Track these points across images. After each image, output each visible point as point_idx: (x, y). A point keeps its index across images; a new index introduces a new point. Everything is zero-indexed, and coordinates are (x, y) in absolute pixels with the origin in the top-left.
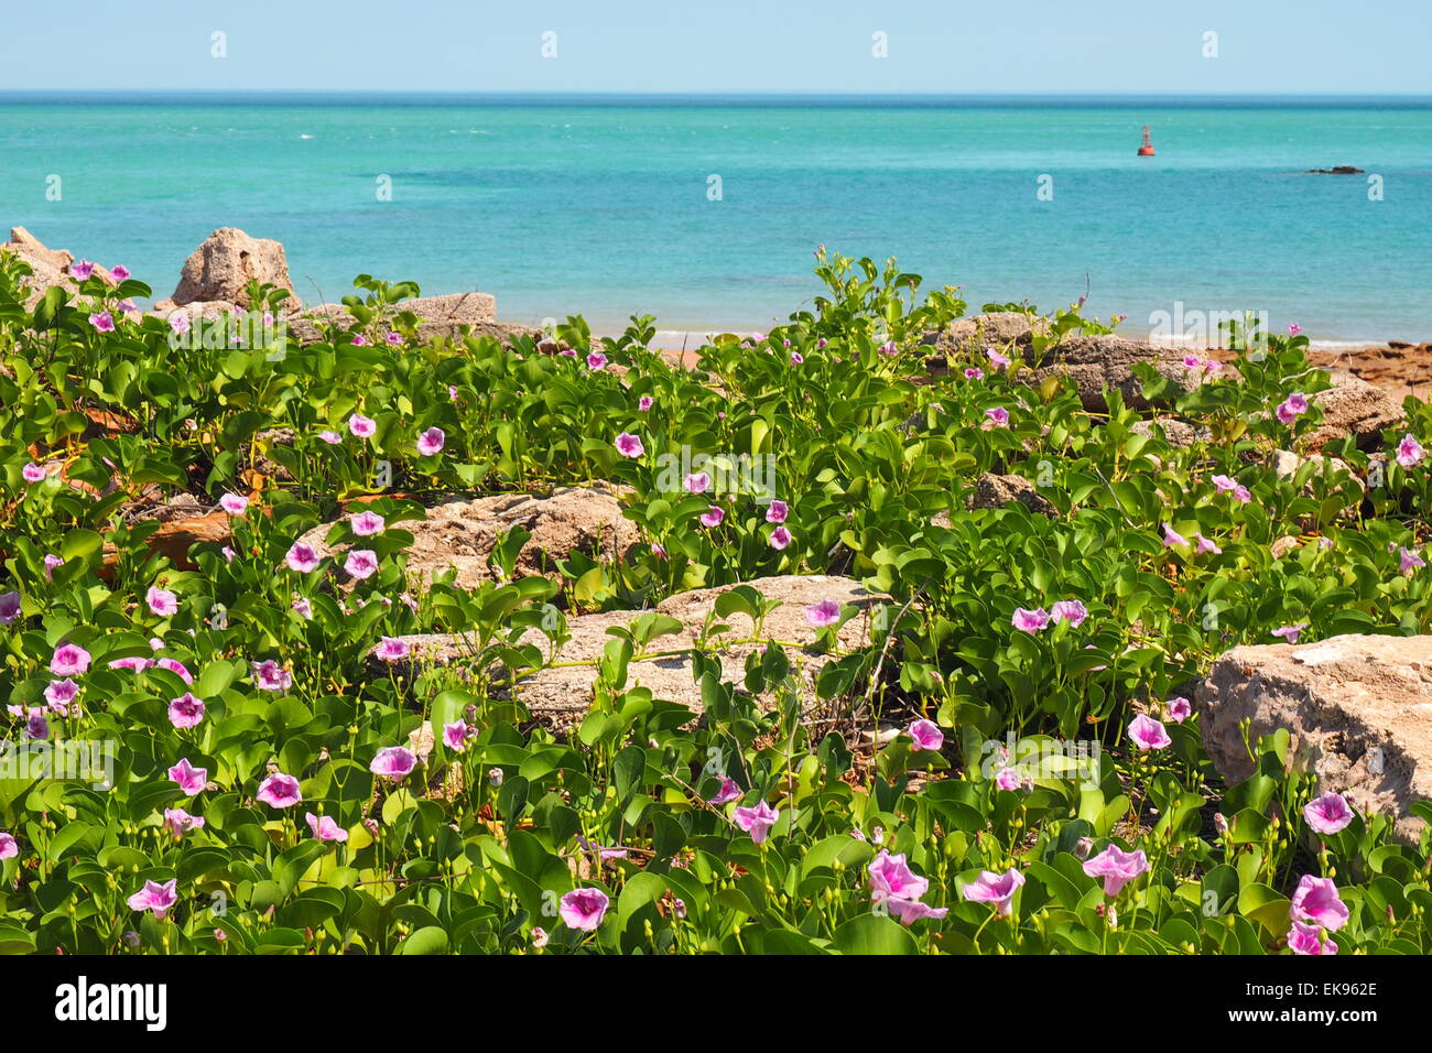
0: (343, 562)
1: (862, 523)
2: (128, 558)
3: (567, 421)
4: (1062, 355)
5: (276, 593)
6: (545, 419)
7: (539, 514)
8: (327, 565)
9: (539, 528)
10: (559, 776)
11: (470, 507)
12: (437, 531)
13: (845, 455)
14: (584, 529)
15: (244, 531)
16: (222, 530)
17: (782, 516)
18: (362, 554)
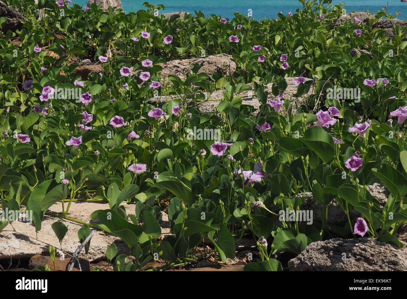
0: (139, 75)
1: (312, 62)
2: (68, 76)
3: (213, 33)
4: (379, 26)
5: (117, 86)
6: (206, 33)
7: (204, 62)
8: (134, 77)
9: (204, 66)
10: (211, 121)
11: (181, 62)
12: (170, 68)
13: (306, 42)
14: (219, 66)
15: (107, 67)
16: (99, 69)
17: (285, 59)
18: (145, 73)
